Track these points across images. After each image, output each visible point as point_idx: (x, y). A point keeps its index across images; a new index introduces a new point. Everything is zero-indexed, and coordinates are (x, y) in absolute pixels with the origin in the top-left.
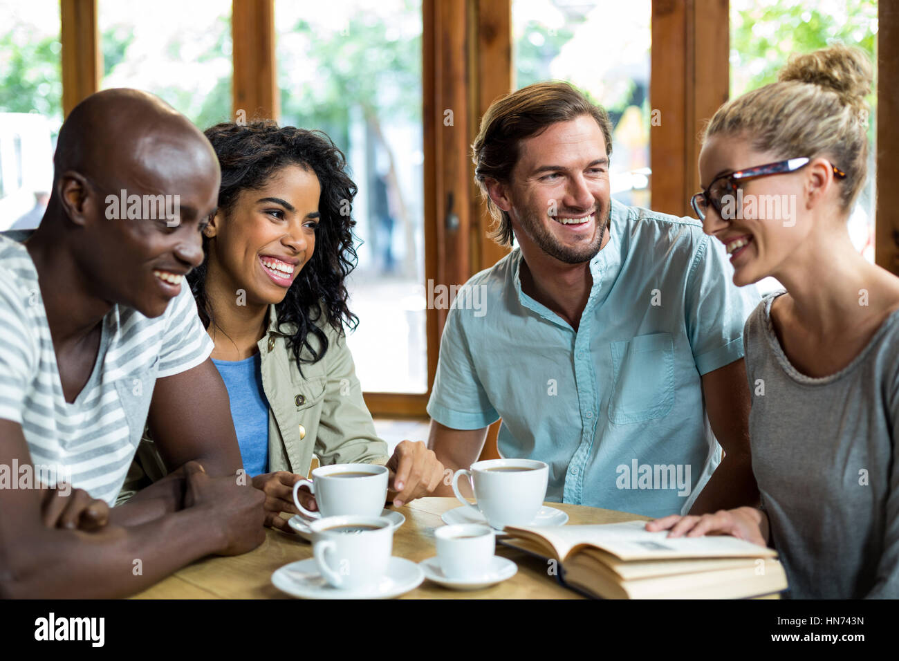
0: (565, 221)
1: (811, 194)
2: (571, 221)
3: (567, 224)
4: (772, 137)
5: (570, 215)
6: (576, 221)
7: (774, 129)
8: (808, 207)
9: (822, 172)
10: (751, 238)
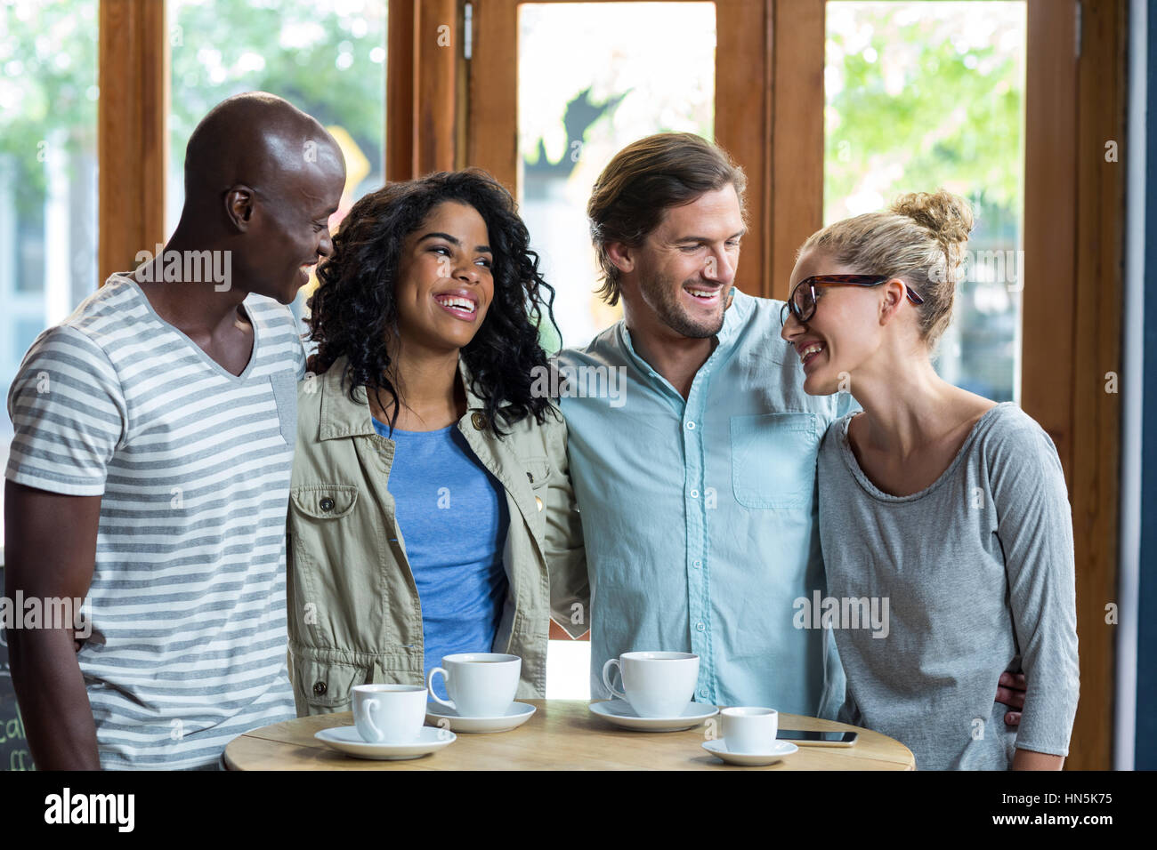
0: (697, 293)
1: (884, 311)
2: (703, 294)
3: (699, 296)
4: (857, 252)
5: (705, 287)
6: (709, 294)
7: (860, 245)
8: (882, 323)
9: (897, 290)
10: (824, 344)
